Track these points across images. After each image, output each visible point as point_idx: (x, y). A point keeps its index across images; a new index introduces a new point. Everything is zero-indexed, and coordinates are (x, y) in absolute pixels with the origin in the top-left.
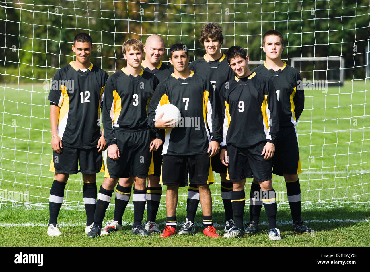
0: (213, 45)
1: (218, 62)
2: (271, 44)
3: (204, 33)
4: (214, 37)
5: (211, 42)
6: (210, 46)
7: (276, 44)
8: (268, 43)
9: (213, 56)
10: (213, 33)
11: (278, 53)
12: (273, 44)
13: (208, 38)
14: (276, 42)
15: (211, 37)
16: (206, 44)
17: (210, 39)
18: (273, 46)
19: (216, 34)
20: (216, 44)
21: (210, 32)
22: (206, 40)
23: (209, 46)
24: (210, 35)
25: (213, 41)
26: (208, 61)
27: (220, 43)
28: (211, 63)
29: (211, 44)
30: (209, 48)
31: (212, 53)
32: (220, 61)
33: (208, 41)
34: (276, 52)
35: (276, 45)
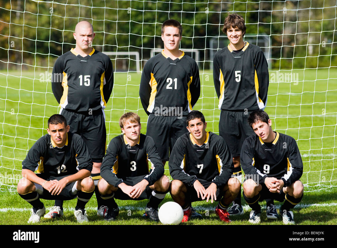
0: (236, 35)
1: (241, 51)
2: (169, 35)
3: (227, 22)
4: (237, 27)
5: (234, 31)
6: (233, 36)
7: (175, 35)
8: (166, 34)
9: (236, 45)
10: (236, 23)
11: (176, 45)
12: (172, 36)
13: (230, 28)
14: (175, 34)
15: (234, 27)
16: (229, 33)
17: (232, 29)
18: (171, 38)
19: (238, 24)
20: (239, 33)
21: (233, 22)
22: (228, 30)
23: (231, 35)
24: (233, 25)
25: (236, 30)
26: (231, 51)
27: (243, 33)
28: (235, 53)
29: (234, 33)
30: (231, 37)
31: (235, 42)
32: (243, 50)
33: (231, 31)
34: (174, 44)
35: (174, 37)
